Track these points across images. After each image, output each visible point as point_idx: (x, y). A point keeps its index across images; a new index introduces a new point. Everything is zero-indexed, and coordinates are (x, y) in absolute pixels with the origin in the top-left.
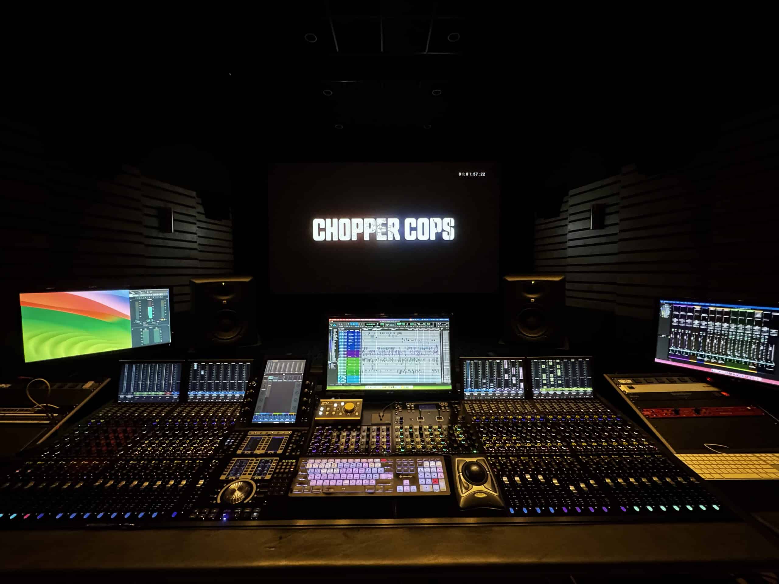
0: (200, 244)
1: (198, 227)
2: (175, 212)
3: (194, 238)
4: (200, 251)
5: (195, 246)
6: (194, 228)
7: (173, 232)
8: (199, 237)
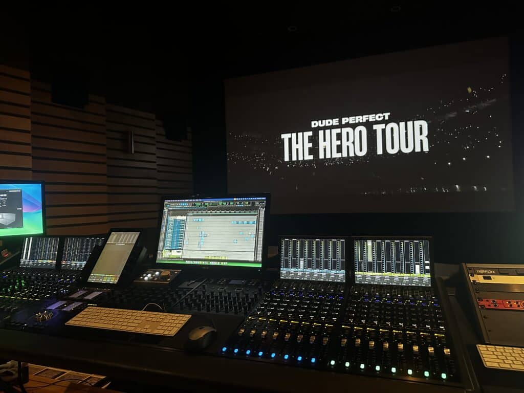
0: (158, 165)
1: (157, 148)
2: (135, 135)
3: (153, 158)
4: (158, 171)
5: (154, 166)
6: (153, 149)
7: (133, 152)
8: (158, 157)
